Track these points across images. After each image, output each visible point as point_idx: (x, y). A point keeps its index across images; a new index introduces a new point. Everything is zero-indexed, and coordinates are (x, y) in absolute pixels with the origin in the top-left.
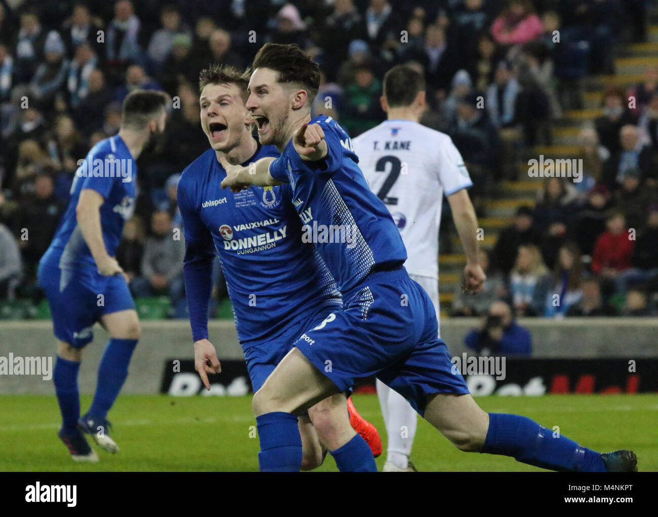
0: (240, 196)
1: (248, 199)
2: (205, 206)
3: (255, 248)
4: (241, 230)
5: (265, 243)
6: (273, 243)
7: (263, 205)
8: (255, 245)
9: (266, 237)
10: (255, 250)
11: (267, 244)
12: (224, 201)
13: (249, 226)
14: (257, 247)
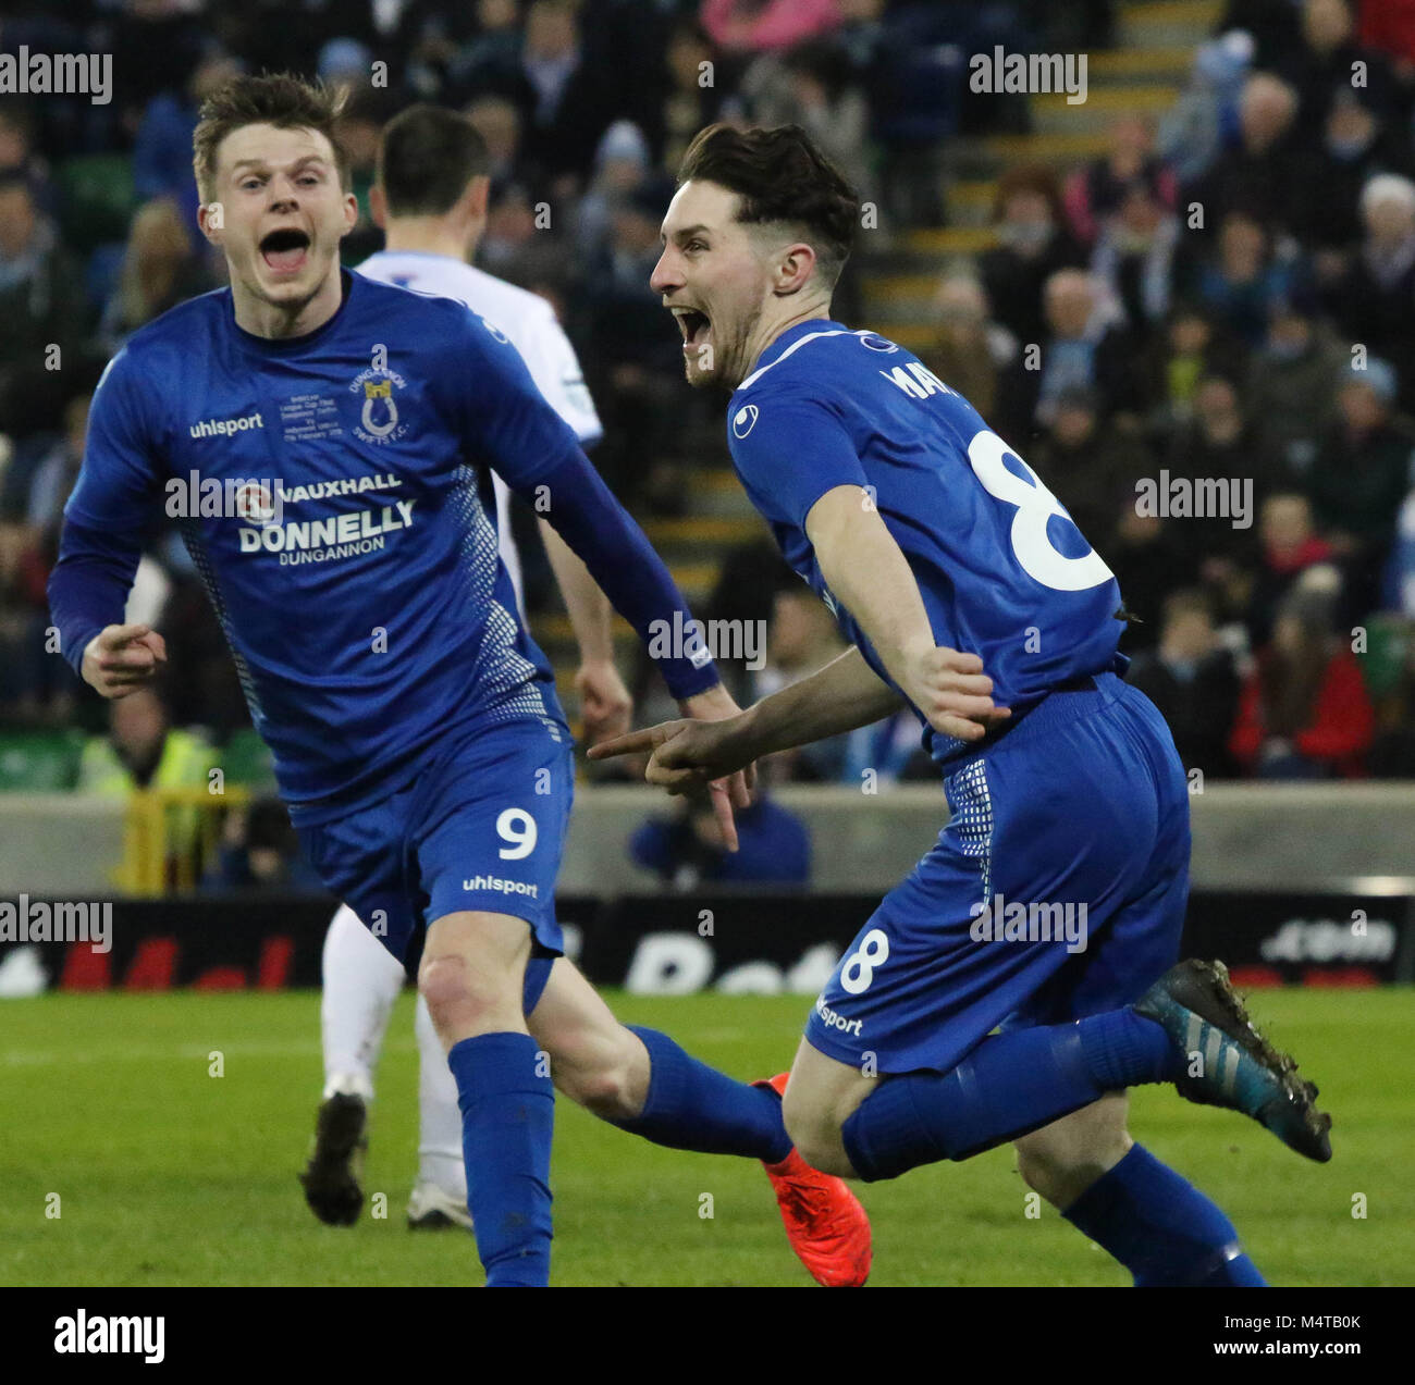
0: (298, 411)
1: (320, 419)
2: (198, 435)
3: (331, 550)
4: (295, 500)
5: (356, 536)
6: (378, 537)
7: (362, 436)
8: (330, 541)
9: (360, 522)
10: (328, 556)
11: (362, 540)
12: (255, 422)
13: (317, 491)
14: (334, 547)
